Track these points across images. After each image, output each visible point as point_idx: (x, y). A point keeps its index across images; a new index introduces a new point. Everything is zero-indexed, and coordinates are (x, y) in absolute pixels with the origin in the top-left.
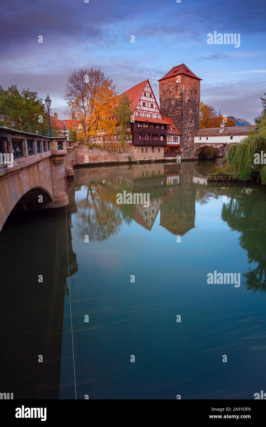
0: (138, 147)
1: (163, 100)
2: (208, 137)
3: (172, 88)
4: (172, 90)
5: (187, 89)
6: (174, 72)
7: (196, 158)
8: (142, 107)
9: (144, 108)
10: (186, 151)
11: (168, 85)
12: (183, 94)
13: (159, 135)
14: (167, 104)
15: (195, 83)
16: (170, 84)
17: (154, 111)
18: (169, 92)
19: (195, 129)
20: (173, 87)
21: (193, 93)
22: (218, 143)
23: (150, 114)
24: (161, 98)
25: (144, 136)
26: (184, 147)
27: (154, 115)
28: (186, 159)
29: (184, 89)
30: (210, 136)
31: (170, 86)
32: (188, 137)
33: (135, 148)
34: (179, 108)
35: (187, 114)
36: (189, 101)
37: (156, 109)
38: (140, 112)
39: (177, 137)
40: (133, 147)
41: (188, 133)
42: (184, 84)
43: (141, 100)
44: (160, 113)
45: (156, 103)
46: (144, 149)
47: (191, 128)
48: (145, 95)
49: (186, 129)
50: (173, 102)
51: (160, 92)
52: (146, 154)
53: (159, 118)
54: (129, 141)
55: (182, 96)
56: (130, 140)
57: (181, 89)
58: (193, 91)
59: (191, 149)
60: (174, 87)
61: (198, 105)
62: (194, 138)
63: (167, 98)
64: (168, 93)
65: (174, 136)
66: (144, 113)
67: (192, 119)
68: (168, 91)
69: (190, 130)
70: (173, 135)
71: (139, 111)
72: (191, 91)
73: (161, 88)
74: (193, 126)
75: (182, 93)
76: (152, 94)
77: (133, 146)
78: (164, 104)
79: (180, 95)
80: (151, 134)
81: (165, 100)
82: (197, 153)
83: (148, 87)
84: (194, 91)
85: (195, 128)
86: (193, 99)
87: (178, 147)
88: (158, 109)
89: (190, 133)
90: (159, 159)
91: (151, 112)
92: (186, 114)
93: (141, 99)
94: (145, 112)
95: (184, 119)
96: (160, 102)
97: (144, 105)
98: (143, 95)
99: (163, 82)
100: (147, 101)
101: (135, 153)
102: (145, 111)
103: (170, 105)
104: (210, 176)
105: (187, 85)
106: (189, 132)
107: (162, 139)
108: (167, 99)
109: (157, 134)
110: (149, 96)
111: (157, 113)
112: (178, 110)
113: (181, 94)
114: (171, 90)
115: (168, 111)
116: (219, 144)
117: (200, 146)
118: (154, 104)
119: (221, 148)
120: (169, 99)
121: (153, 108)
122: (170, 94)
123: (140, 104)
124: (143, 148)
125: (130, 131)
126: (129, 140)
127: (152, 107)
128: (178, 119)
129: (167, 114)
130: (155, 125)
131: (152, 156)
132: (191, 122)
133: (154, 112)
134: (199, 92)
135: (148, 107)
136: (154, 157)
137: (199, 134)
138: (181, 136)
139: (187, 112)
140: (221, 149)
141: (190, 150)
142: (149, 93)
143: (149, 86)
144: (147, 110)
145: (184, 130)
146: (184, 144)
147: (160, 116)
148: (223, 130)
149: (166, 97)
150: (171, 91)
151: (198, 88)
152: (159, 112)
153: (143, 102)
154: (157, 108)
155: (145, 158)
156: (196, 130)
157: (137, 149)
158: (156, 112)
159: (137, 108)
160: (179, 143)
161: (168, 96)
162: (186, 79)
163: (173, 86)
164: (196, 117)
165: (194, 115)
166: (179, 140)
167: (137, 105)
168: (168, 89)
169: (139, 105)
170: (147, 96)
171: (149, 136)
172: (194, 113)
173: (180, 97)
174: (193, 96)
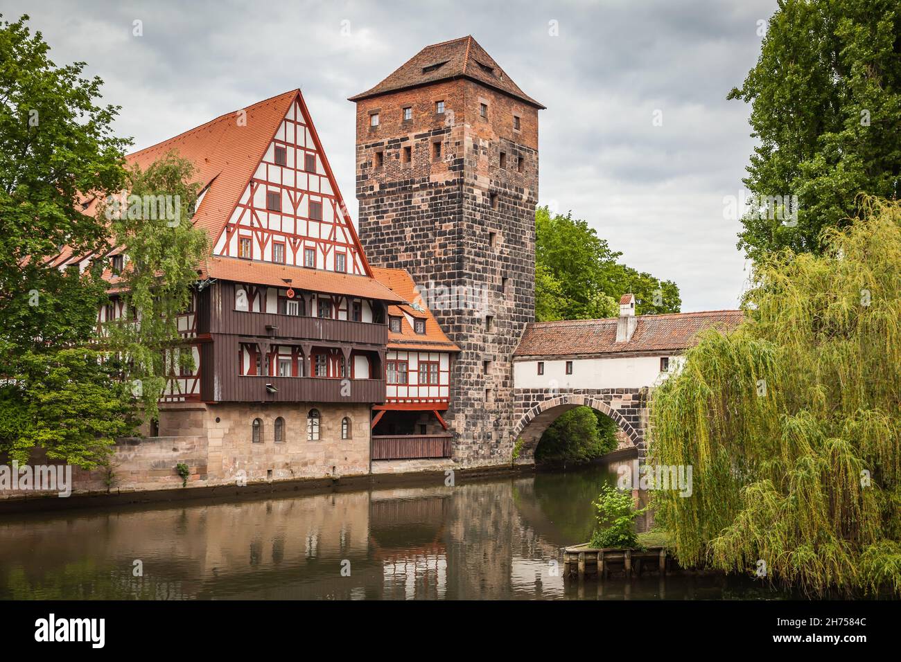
0: (235, 416)
1: (372, 188)
2: (574, 362)
3: (416, 137)
4: (417, 146)
5: (481, 143)
6: (425, 70)
7: (524, 462)
8: (262, 216)
9: (274, 222)
10: (477, 430)
11: (400, 121)
12: (466, 164)
13: (347, 355)
14: (391, 205)
15: (517, 118)
16: (409, 115)
17: (325, 236)
18: (401, 151)
19: (515, 323)
20: (421, 133)
21: (511, 161)
22: (613, 391)
23: (306, 248)
24: (365, 177)
25: (270, 356)
26: (469, 411)
27: (325, 253)
28: (479, 470)
29: (468, 143)
30: (580, 356)
31: (407, 125)
32: (486, 363)
33: (214, 416)
34: (448, 226)
35: (484, 256)
36: (492, 195)
37: (338, 228)
38: (250, 239)
39: (438, 363)
40: (207, 414)
41: (485, 340)
42: (472, 123)
43: (260, 181)
44: (357, 247)
45: (337, 198)
46: (269, 422)
47: (499, 317)
48: (280, 160)
49: (479, 321)
50: (420, 200)
51: (359, 149)
52: (277, 448)
53: (350, 270)
54: (182, 382)
55: (462, 174)
56: (191, 376)
57: (457, 144)
58: (508, 154)
59: (503, 421)
60: (426, 131)
61: (528, 213)
62: (516, 365)
63: (394, 176)
64: (397, 156)
65: (424, 358)
66: (275, 243)
67: (504, 280)
68: (399, 146)
69: (494, 329)
70: (419, 352)
71: (248, 233)
72: (502, 155)
73: (364, 131)
74: (509, 310)
75: (461, 161)
76: (316, 157)
77: (203, 405)
78: (378, 207)
79: (454, 169)
80: (307, 347)
81: (382, 187)
82: (528, 438)
83: (296, 123)
84: (515, 152)
85: (518, 319)
86: (510, 188)
87: (441, 412)
88: (346, 230)
89: (493, 341)
90: (346, 473)
91: (312, 239)
92: (477, 255)
93: (260, 174)
94: (277, 238)
95: (469, 276)
96: (357, 196)
97: (274, 204)
98: (270, 156)
99: (375, 105)
100: (288, 188)
101: (212, 442)
102: (280, 233)
103: (407, 212)
104: (574, 558)
105: (484, 126)
106: (490, 338)
107: (361, 371)
108: (391, 185)
109: (338, 345)
110: (301, 165)
111: (341, 244)
112: (442, 234)
113: (459, 165)
114: (412, 142)
115: (397, 239)
116: (620, 392)
117: (540, 403)
118: (327, 206)
119: (629, 412)
120: (400, 184)
121: (320, 221)
122: (409, 160)
123: (251, 200)
124: (262, 416)
125: (192, 332)
126: (182, 377)
127: (315, 213)
128: (443, 276)
129: (390, 252)
130: (329, 301)
131: (310, 456)
132: (501, 289)
133: (325, 242)
134: (534, 157)
135: (295, 217)
136: (319, 463)
137: (535, 348)
138: (453, 355)
139: (481, 245)
140: (628, 419)
141: (496, 425)
142: (301, 153)
143: (300, 119)
144: (288, 226)
145: (469, 330)
146: (466, 394)
147: (355, 263)
148: (631, 327)
149: (389, 174)
150: (413, 150)
151: (528, 143)
152: (351, 242)
153: (269, 193)
154: (340, 224)
155: (269, 471)
156: (521, 327)
157: (225, 425)
158: (335, 243)
159: (233, 220)
160: (445, 392)
161: (397, 168)
162: (481, 100)
163: (424, 125)
164: (523, 269)
165: (514, 261)
166: (444, 379)
167: (238, 204)
168: (398, 137)
169: (245, 207)
170: (290, 163)
171: (294, 355)
172: (515, 248)
173: (451, 176)
174: (508, 173)
